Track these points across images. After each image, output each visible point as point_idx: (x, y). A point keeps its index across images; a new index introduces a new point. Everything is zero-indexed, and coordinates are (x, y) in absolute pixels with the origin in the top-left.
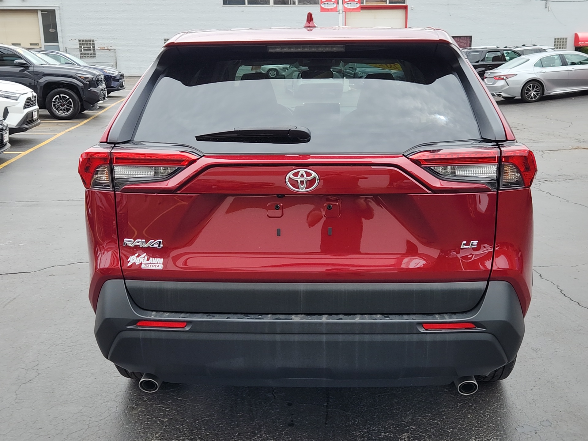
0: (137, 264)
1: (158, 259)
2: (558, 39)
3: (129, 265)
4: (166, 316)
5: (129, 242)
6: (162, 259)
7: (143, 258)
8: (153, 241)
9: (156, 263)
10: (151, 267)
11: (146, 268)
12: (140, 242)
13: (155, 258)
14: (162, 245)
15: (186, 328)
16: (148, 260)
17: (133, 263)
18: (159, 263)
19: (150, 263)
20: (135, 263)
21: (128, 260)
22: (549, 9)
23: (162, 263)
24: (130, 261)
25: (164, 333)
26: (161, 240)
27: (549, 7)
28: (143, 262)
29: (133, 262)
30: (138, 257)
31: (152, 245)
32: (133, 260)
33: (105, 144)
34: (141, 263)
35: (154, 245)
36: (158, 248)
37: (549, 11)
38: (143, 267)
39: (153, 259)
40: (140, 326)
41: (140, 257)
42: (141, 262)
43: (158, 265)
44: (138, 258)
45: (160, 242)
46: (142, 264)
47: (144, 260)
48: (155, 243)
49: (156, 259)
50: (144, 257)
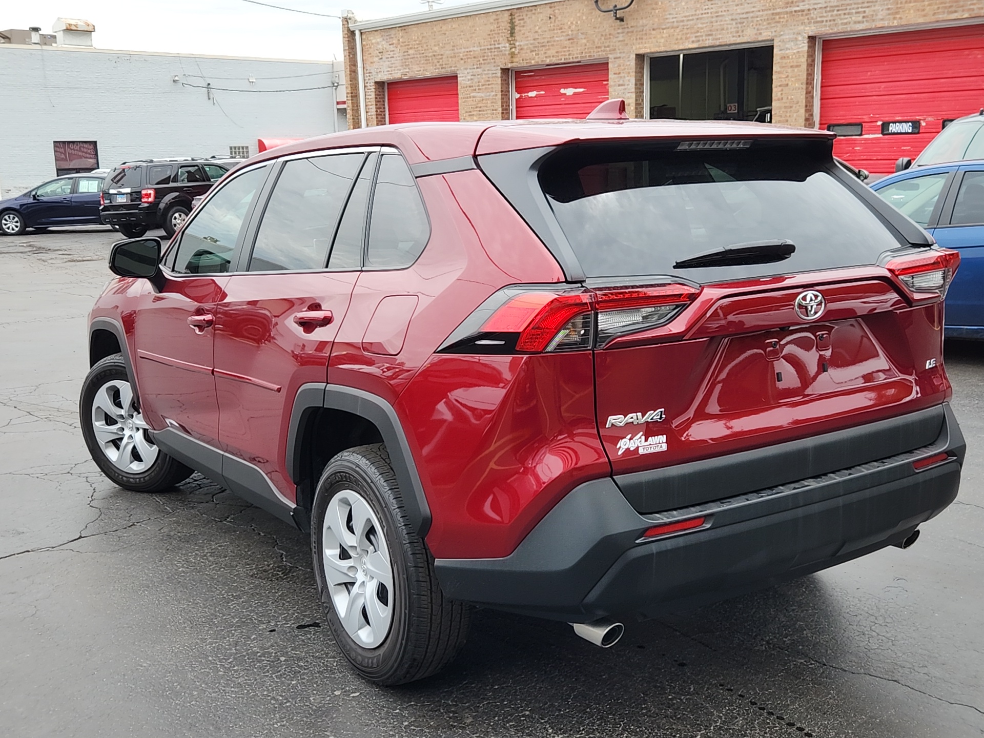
0: (632, 449)
1: (659, 436)
2: (235, 148)
3: (620, 453)
4: (677, 516)
5: (616, 420)
6: (665, 436)
7: (640, 440)
8: (652, 412)
9: (658, 442)
10: (652, 449)
11: (646, 452)
12: (633, 417)
13: (654, 436)
14: (664, 416)
15: (704, 525)
16: (646, 440)
17: (626, 449)
18: (661, 442)
19: (650, 445)
20: (628, 449)
21: (618, 447)
22: (215, 102)
23: (665, 441)
24: (620, 447)
25: (681, 539)
26: (663, 410)
27: (213, 98)
28: (639, 445)
29: (626, 447)
30: (630, 439)
31: (652, 419)
32: (624, 445)
33: (564, 284)
34: (638, 448)
35: (655, 418)
36: (659, 420)
37: (214, 104)
38: (641, 451)
39: (653, 437)
40: (650, 537)
41: (634, 439)
42: (636, 446)
43: (660, 445)
44: (632, 441)
45: (661, 412)
46: (640, 448)
47: (640, 441)
48: (654, 415)
49: (656, 437)
50: (640, 438)
